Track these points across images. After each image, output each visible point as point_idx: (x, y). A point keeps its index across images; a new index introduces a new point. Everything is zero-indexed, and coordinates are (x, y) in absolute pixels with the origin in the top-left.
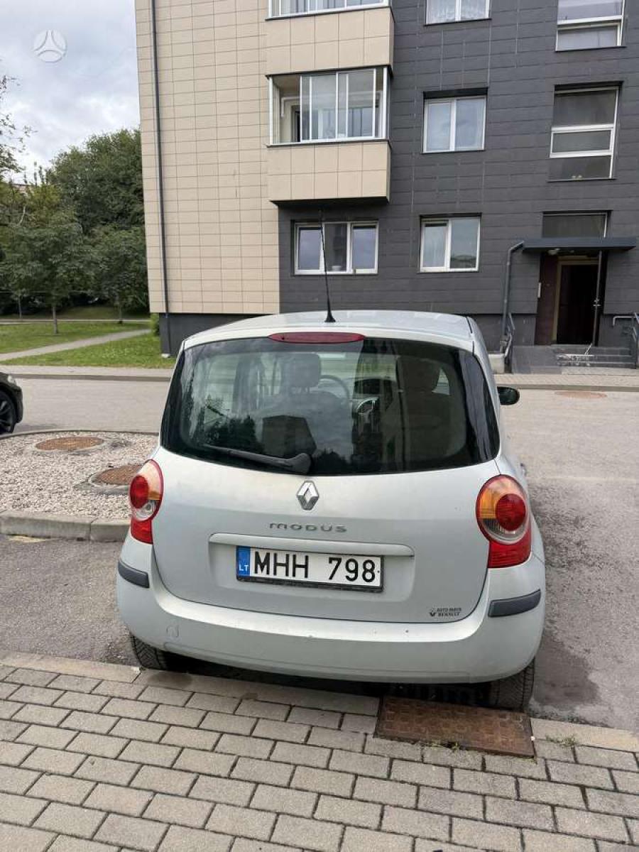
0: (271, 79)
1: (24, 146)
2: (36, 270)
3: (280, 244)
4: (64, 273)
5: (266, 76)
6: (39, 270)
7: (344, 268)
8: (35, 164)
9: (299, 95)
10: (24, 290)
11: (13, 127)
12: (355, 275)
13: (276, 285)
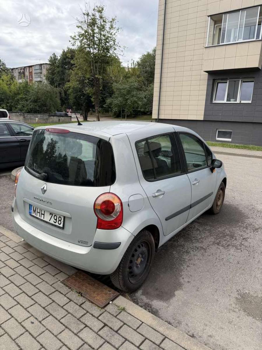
0: (210, 18)
1: (124, 53)
2: (121, 101)
3: (207, 90)
4: (130, 102)
5: (208, 16)
6: (122, 101)
7: (236, 100)
8: (132, 60)
9: (222, 23)
10: (116, 108)
11: (120, 46)
12: (240, 104)
13: (203, 108)
